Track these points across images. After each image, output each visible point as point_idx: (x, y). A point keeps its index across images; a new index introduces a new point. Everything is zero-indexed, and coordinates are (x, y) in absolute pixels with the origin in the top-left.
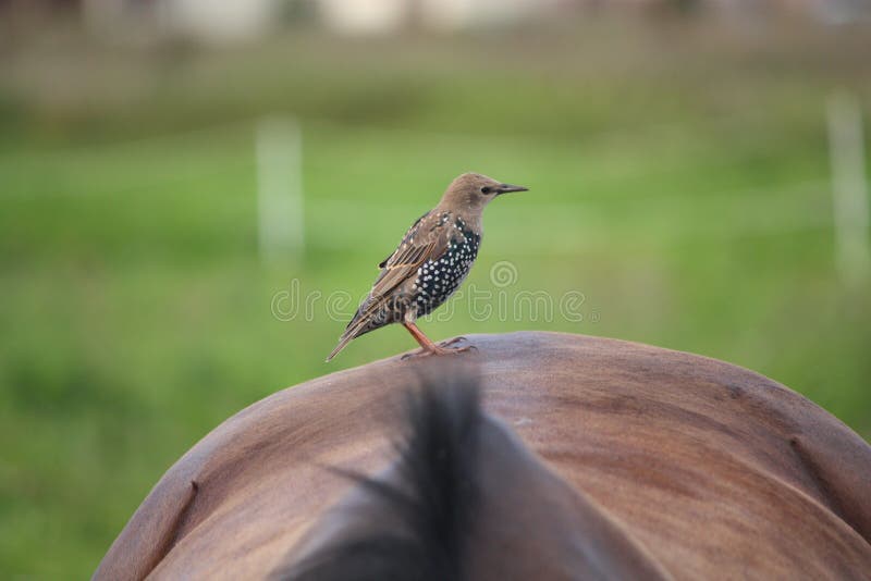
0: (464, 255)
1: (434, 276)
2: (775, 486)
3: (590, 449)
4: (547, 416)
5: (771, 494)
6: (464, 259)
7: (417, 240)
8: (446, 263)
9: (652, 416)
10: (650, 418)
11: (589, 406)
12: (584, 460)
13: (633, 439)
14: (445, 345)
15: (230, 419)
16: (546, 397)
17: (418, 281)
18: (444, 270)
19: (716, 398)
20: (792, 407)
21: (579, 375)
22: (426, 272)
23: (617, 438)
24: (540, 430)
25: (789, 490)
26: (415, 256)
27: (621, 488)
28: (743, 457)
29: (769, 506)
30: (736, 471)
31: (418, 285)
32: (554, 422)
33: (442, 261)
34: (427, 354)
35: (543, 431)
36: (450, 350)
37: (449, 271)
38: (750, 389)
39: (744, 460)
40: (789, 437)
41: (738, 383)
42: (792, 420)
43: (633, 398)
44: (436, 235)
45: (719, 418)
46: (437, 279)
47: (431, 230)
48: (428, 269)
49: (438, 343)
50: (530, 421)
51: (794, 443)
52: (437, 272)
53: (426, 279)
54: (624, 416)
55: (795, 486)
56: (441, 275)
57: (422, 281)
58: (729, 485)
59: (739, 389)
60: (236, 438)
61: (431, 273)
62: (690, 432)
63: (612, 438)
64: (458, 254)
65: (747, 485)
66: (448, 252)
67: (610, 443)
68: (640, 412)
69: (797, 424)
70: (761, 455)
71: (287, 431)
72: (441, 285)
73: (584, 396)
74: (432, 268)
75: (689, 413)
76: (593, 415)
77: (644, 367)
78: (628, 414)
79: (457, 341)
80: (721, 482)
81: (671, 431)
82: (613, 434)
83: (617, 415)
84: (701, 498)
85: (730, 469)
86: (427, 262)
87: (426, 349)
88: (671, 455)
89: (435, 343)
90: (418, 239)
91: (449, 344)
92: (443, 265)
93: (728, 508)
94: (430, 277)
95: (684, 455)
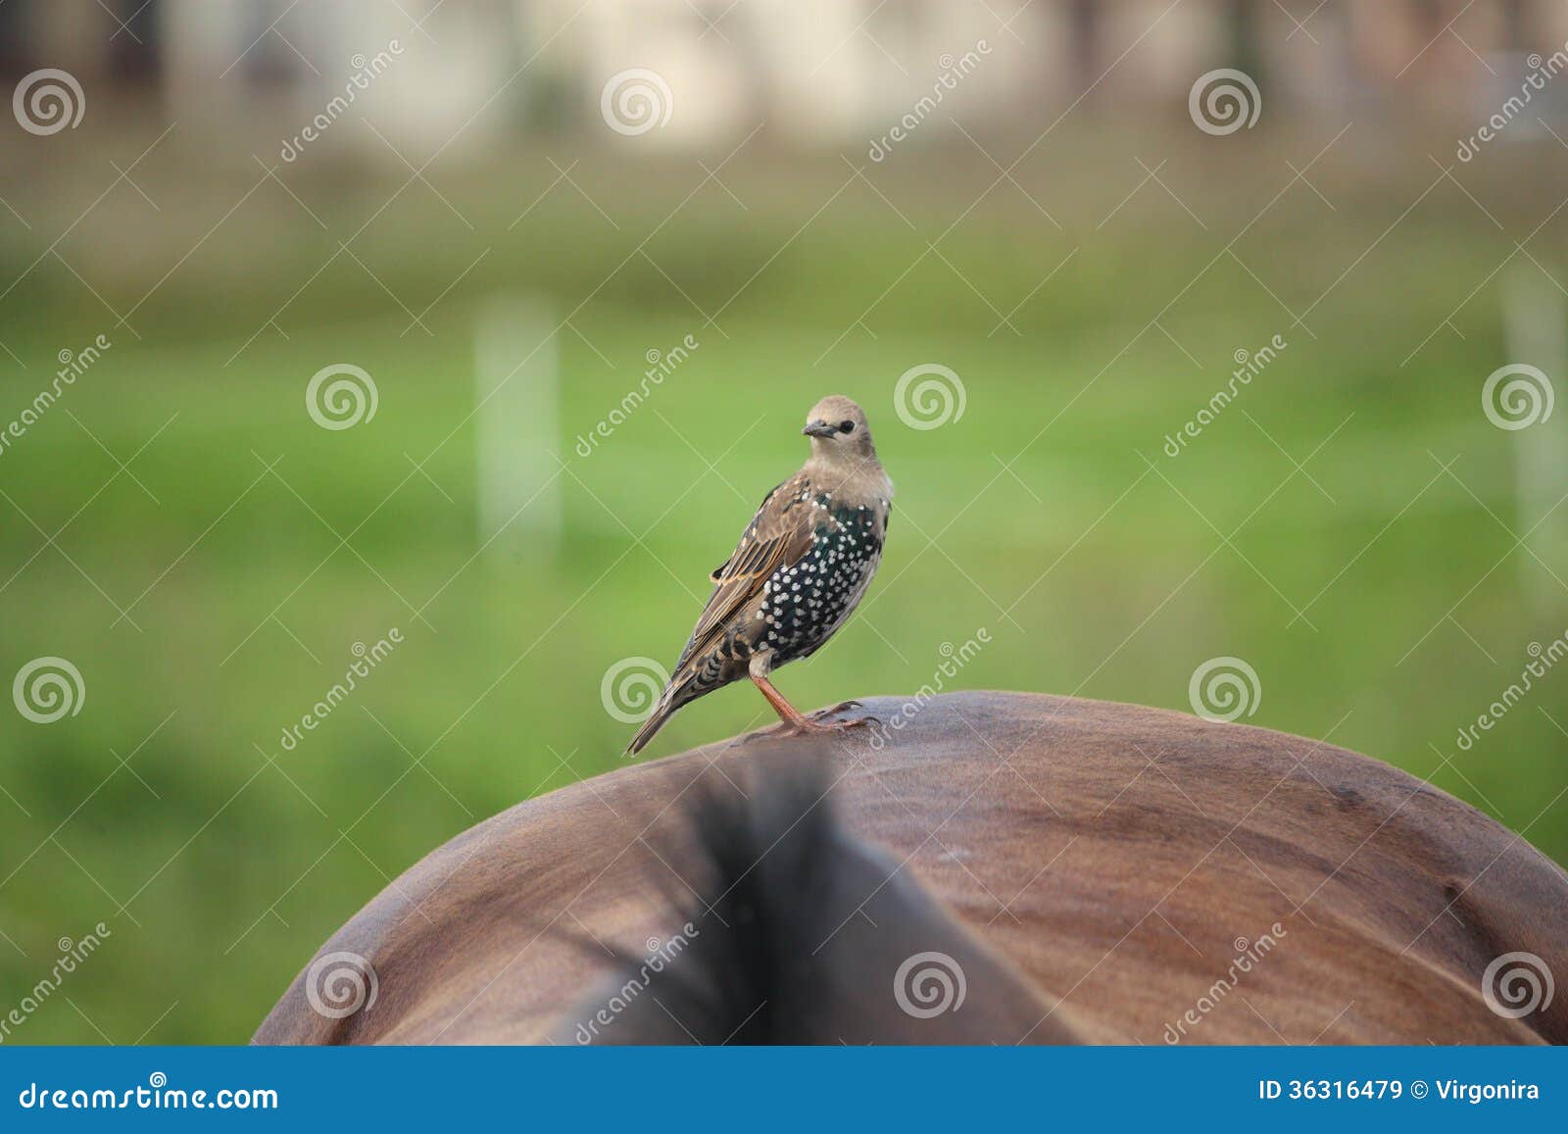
0: (846, 552)
1: (792, 594)
2: (1411, 970)
3: (1071, 905)
4: (998, 844)
5: (1403, 985)
6: (847, 560)
7: (762, 529)
8: (812, 569)
9: (1191, 844)
10: (1186, 849)
11: (1076, 826)
12: (1059, 925)
13: (1152, 886)
14: (824, 716)
15: (436, 851)
16: (999, 809)
17: (765, 605)
18: (808, 581)
19: (1310, 810)
20: (1448, 826)
21: (1060, 769)
22: (777, 588)
23: (1125, 885)
24: (984, 871)
25: (1438, 978)
26: (759, 559)
27: (1123, 975)
28: (1355, 918)
29: (1400, 1005)
30: (1339, 943)
31: (766, 612)
32: (1008, 855)
33: (804, 566)
34: (791, 732)
35: (989, 872)
36: (833, 725)
37: (819, 583)
38: (1373, 793)
39: (1355, 924)
40: (1443, 880)
41: (1352, 782)
42: (1449, 850)
43: (1157, 811)
44: (793, 519)
45: (1313, 847)
46: (797, 599)
47: (786, 511)
48: (780, 582)
49: (810, 713)
50: (967, 853)
51: (1451, 892)
52: (796, 587)
53: (778, 600)
54: (1139, 845)
55: (1450, 969)
56: (805, 591)
57: (772, 605)
58: (1326, 967)
59: (1352, 793)
60: (444, 886)
61: (786, 588)
62: (1261, 872)
63: (1113, 886)
64: (832, 553)
65: (1361, 969)
66: (813, 551)
67: (1110, 893)
68: (1169, 838)
69: (1459, 859)
70: (1388, 913)
71: (534, 872)
72: (808, 609)
73: (1068, 807)
74: (787, 580)
75: (1259, 837)
76: (1083, 842)
77: (1182, 754)
78: (1148, 840)
79: (844, 708)
80: (1309, 964)
81: (1223, 870)
82: (1119, 878)
83: (1127, 844)
84: (1271, 992)
85: (1330, 939)
86: (778, 570)
87: (788, 724)
88: (1222, 915)
89: (805, 713)
90: (764, 527)
91: (830, 715)
92: (807, 573)
93: (1323, 1011)
94: (785, 596)
95: (1245, 914)
